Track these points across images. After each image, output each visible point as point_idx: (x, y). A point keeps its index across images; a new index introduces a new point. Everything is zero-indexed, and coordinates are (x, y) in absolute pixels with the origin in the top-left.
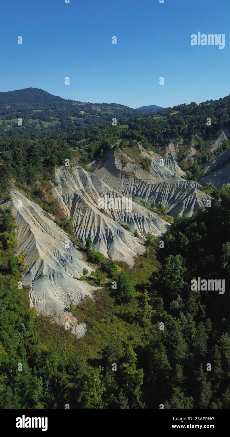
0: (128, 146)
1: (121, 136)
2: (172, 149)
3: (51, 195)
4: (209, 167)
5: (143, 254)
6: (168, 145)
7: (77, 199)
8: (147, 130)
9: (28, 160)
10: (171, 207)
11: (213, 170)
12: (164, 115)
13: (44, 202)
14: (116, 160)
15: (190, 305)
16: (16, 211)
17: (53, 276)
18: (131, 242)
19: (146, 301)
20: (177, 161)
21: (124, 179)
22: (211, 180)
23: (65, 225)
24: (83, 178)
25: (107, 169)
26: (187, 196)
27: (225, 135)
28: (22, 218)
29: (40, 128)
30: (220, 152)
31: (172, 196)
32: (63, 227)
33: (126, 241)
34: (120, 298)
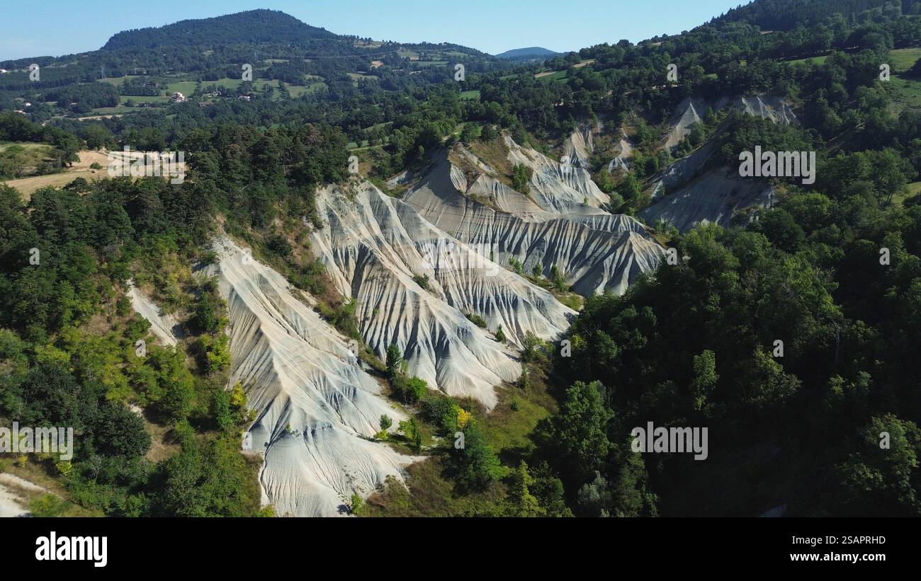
0: (480, 137)
1: (464, 116)
2: (577, 142)
3: (306, 250)
4: (661, 183)
5: (515, 380)
6: (569, 136)
7: (366, 257)
8: (522, 102)
9: (255, 171)
10: (581, 272)
11: (670, 189)
12: (559, 69)
13: (291, 265)
14: (452, 169)
15: (623, 494)
16: (228, 287)
17: (313, 432)
18: (490, 354)
19: (524, 486)
20: (589, 170)
21: (472, 212)
22: (666, 213)
23: (339, 318)
24: (379, 209)
25: (433, 191)
26: (614, 249)
27: (695, 113)
28: (242, 302)
29: (281, 100)
30: (685, 150)
31: (579, 250)
32: (335, 321)
33: (477, 351)
34: (466, 480)
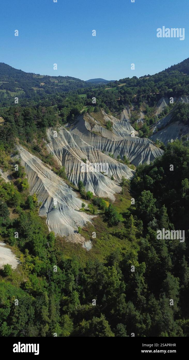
0: (94, 111)
1: (85, 103)
2: (125, 113)
3: (45, 150)
4: (156, 127)
5: (119, 192)
6: (122, 111)
7: (66, 153)
8: (105, 99)
9: (26, 123)
10: (133, 158)
11: (160, 129)
12: (113, 87)
13: (42, 155)
14: (85, 122)
15: (163, 224)
16: (24, 162)
17: (62, 208)
18: (110, 184)
19: (132, 222)
20: (130, 123)
21: (93, 138)
22: (159, 137)
23: (60, 173)
24: (67, 136)
25: (79, 130)
26: (144, 149)
27: (165, 103)
28: (30, 167)
29: (8, 97)
30: (162, 116)
31: (132, 150)
32: (59, 174)
33: (106, 182)
34: (111, 222)
